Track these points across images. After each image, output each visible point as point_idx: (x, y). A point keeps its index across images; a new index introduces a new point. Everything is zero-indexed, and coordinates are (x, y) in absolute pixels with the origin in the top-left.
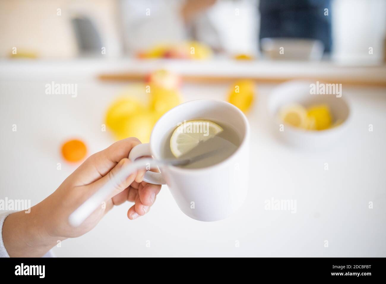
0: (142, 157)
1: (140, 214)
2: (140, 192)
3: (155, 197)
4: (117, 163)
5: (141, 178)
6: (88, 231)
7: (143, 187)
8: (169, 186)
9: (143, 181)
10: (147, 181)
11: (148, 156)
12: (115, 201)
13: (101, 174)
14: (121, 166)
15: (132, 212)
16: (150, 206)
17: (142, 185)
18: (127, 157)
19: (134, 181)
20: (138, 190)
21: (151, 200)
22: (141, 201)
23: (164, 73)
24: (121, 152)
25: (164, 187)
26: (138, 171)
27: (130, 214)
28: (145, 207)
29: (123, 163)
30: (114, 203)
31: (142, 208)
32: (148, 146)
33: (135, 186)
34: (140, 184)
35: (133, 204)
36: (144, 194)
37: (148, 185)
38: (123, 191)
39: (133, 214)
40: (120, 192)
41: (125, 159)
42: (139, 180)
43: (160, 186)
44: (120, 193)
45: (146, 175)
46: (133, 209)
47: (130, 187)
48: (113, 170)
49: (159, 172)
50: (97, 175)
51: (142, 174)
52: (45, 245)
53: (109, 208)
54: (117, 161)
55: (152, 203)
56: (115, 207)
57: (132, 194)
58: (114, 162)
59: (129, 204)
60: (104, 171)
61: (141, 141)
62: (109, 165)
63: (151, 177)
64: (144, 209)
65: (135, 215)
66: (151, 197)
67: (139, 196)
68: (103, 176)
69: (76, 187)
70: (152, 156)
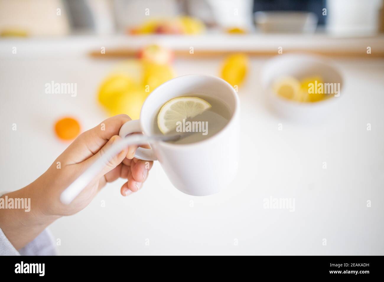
0: (132, 134)
1: (133, 191)
2: (132, 169)
3: (148, 174)
4: (108, 140)
5: (133, 155)
6: (82, 209)
7: (135, 164)
8: (161, 162)
9: (134, 158)
10: (138, 157)
11: (139, 133)
12: (108, 178)
13: (92, 152)
14: (112, 143)
15: (125, 189)
16: (143, 182)
17: (134, 162)
18: (118, 134)
19: (126, 158)
20: (130, 167)
21: (143, 176)
22: (134, 177)
23: (156, 48)
24: (112, 130)
25: (156, 163)
26: (129, 147)
27: (124, 191)
28: (138, 183)
29: (114, 140)
30: (107, 181)
31: (134, 184)
32: (138, 123)
33: (127, 163)
34: (132, 161)
35: (125, 181)
36: (136, 170)
37: (140, 161)
38: (115, 167)
39: (126, 190)
40: (112, 169)
41: (116, 136)
42: (131, 157)
43: (151, 162)
44: (111, 171)
45: (138, 152)
46: (126, 186)
47: (122, 164)
48: (104, 148)
49: (150, 149)
50: (88, 153)
51: (133, 150)
52: (40, 224)
53: (101, 186)
54: (108, 138)
55: (145, 178)
56: (108, 184)
57: (124, 171)
58: (104, 140)
59: (122, 181)
60: (95, 148)
61: (131, 118)
62: (100, 143)
63: (143, 154)
64: (137, 186)
65: (128, 192)
66: (143, 174)
67: (131, 173)
68: (94, 154)
69: (67, 165)
70: (143, 133)
